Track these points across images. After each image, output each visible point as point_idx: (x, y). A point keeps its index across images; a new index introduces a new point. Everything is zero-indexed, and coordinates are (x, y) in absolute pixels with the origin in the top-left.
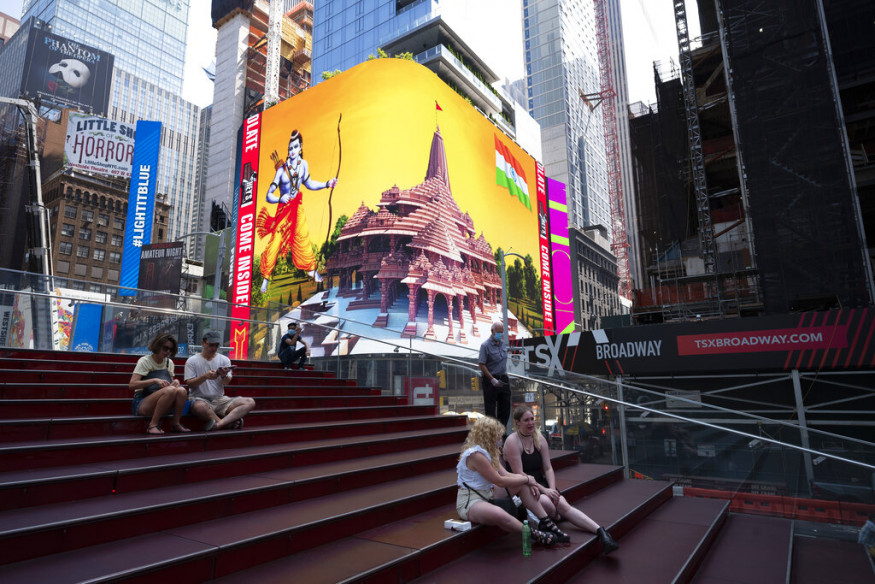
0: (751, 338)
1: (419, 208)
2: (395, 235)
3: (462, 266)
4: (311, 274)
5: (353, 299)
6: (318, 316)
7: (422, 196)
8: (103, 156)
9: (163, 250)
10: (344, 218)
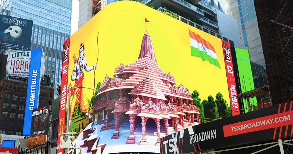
0: (256, 123)
1: (135, 73)
2: (122, 89)
3: (167, 102)
4: (87, 114)
5: (103, 125)
6: (90, 136)
7: (137, 67)
8: (23, 69)
9: (42, 111)
10: (99, 84)
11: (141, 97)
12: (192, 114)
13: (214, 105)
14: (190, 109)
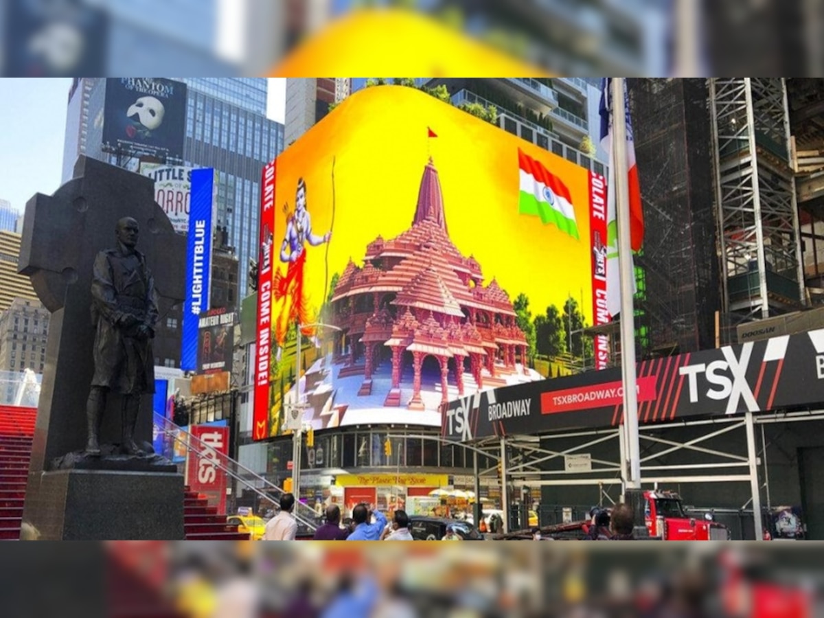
0: (591, 394)
1: (405, 258)
2: (379, 293)
3: (462, 321)
4: (313, 340)
5: (343, 366)
6: (318, 386)
7: (408, 244)
8: (172, 210)
9: (218, 317)
10: (336, 276)
11: (414, 311)
12: (511, 347)
13: (558, 327)
14: (509, 336)
